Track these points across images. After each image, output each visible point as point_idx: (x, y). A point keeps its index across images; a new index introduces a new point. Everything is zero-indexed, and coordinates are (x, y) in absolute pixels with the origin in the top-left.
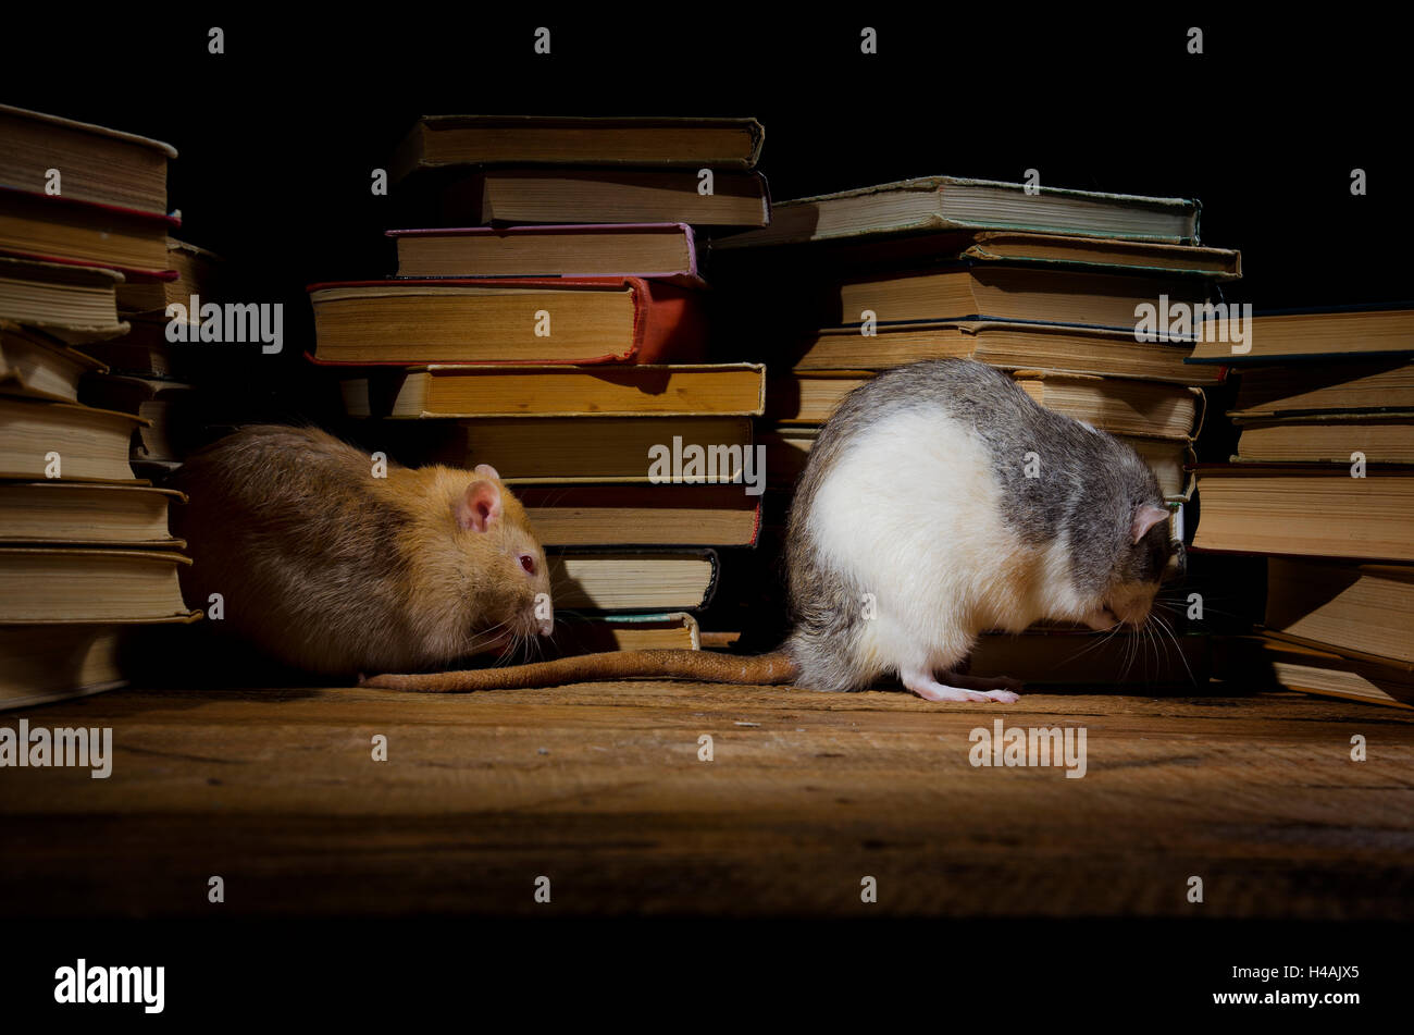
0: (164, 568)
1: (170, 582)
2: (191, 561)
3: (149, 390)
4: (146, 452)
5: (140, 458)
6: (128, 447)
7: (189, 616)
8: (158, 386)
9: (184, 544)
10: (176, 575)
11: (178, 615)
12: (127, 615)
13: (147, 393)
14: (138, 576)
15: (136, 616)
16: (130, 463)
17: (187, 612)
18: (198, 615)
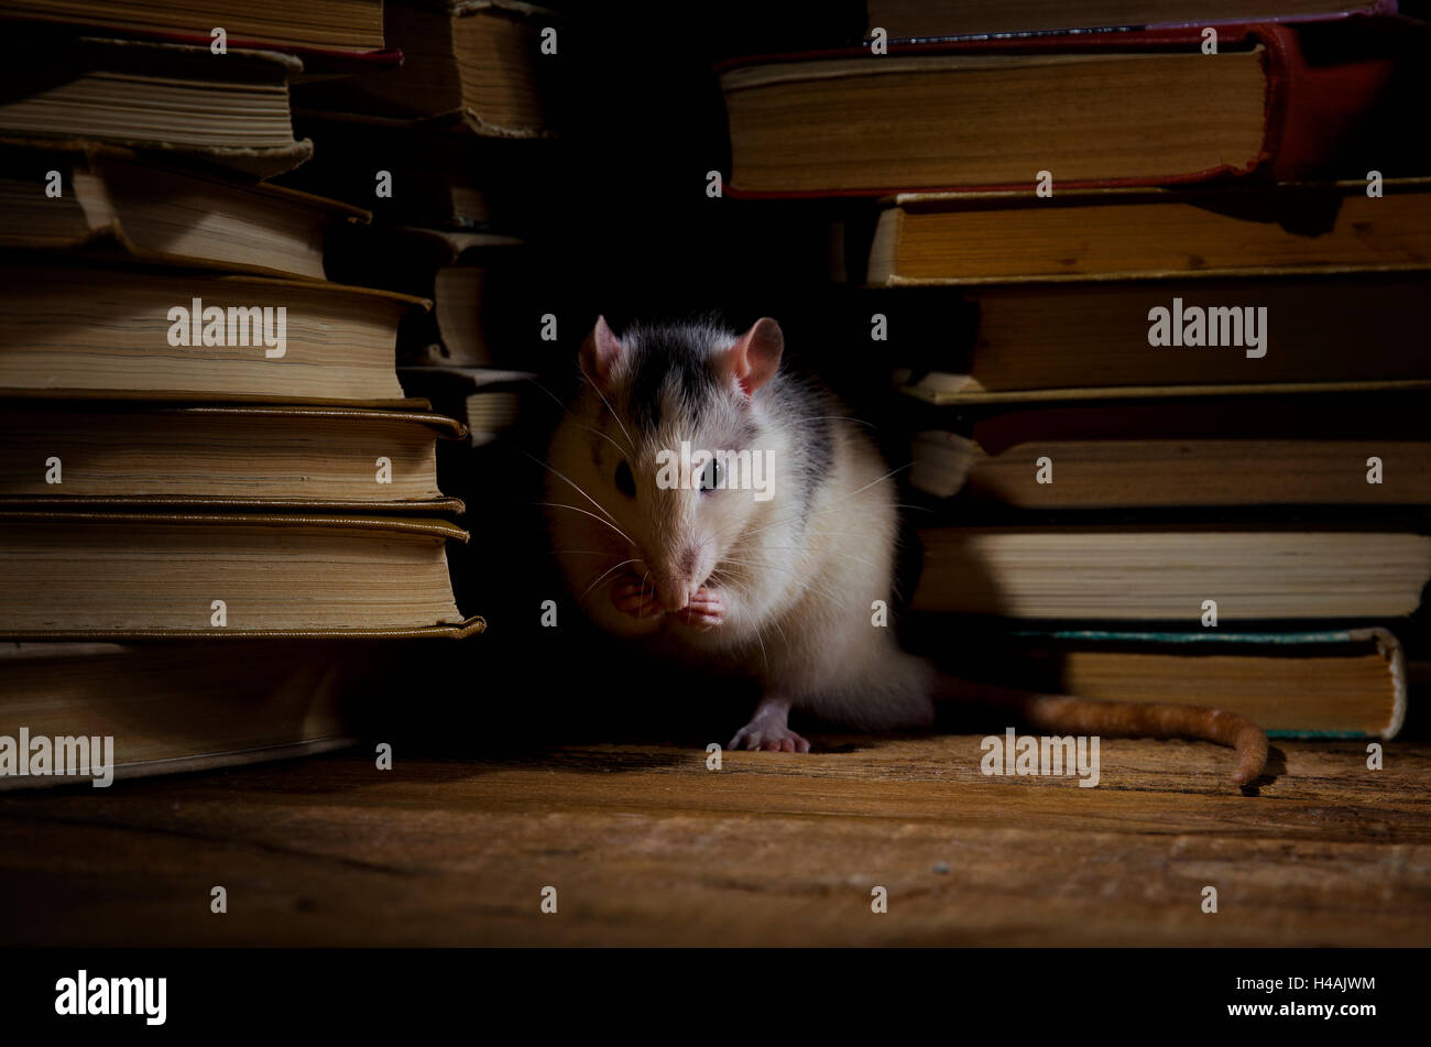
0: (423, 546)
1: (435, 569)
2: (466, 535)
3: (449, 249)
4: (445, 353)
5: (434, 364)
6: (394, 346)
7: (461, 627)
8: (462, 242)
9: (461, 507)
10: (444, 558)
11: (441, 624)
12: (353, 626)
13: (443, 255)
14: (376, 560)
15: (368, 626)
16: (398, 372)
17: (460, 619)
18: (476, 625)
